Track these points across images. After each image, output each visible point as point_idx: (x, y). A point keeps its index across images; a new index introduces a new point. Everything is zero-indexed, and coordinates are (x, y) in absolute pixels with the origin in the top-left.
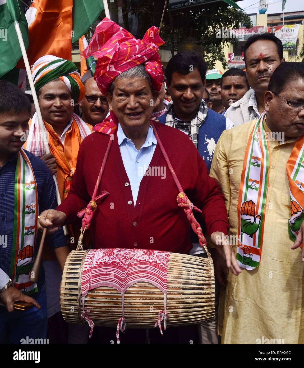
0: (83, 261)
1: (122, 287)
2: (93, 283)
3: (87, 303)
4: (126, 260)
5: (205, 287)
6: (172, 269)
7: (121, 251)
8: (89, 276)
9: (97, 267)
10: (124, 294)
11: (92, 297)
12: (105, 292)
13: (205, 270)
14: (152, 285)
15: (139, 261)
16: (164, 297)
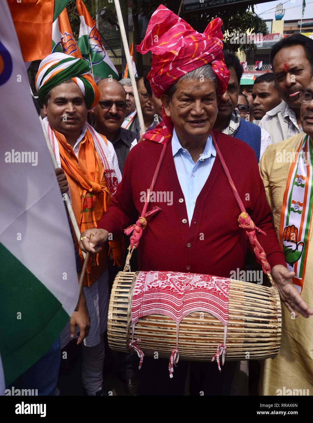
0: (133, 284)
1: (178, 316)
2: (145, 309)
3: (138, 331)
4: (181, 286)
5: (271, 320)
6: (234, 298)
7: (175, 275)
8: (140, 302)
9: (150, 292)
10: (180, 323)
11: (144, 325)
12: (158, 320)
13: (271, 301)
14: (211, 315)
15: (196, 287)
16: (224, 329)
